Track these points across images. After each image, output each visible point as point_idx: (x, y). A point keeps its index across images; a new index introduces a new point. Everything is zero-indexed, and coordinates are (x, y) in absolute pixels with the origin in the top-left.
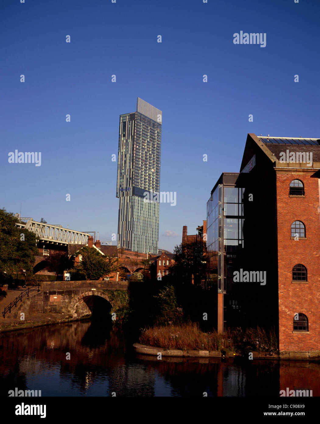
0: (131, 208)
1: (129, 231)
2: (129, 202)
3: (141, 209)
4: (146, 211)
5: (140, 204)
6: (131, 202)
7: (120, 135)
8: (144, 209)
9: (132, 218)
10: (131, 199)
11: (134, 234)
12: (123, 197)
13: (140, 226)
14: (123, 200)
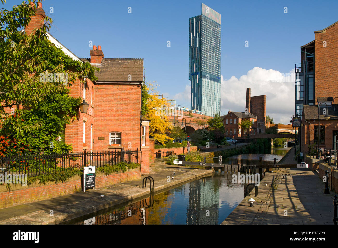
0: (200, 87)
1: (199, 104)
2: (198, 82)
3: (207, 88)
4: (211, 89)
5: (206, 85)
6: (200, 83)
7: (189, 34)
8: (209, 87)
9: (201, 95)
10: (200, 81)
11: (203, 106)
12: (194, 80)
13: (207, 100)
14: (194, 82)
